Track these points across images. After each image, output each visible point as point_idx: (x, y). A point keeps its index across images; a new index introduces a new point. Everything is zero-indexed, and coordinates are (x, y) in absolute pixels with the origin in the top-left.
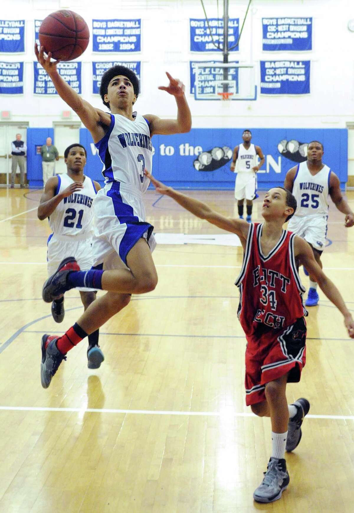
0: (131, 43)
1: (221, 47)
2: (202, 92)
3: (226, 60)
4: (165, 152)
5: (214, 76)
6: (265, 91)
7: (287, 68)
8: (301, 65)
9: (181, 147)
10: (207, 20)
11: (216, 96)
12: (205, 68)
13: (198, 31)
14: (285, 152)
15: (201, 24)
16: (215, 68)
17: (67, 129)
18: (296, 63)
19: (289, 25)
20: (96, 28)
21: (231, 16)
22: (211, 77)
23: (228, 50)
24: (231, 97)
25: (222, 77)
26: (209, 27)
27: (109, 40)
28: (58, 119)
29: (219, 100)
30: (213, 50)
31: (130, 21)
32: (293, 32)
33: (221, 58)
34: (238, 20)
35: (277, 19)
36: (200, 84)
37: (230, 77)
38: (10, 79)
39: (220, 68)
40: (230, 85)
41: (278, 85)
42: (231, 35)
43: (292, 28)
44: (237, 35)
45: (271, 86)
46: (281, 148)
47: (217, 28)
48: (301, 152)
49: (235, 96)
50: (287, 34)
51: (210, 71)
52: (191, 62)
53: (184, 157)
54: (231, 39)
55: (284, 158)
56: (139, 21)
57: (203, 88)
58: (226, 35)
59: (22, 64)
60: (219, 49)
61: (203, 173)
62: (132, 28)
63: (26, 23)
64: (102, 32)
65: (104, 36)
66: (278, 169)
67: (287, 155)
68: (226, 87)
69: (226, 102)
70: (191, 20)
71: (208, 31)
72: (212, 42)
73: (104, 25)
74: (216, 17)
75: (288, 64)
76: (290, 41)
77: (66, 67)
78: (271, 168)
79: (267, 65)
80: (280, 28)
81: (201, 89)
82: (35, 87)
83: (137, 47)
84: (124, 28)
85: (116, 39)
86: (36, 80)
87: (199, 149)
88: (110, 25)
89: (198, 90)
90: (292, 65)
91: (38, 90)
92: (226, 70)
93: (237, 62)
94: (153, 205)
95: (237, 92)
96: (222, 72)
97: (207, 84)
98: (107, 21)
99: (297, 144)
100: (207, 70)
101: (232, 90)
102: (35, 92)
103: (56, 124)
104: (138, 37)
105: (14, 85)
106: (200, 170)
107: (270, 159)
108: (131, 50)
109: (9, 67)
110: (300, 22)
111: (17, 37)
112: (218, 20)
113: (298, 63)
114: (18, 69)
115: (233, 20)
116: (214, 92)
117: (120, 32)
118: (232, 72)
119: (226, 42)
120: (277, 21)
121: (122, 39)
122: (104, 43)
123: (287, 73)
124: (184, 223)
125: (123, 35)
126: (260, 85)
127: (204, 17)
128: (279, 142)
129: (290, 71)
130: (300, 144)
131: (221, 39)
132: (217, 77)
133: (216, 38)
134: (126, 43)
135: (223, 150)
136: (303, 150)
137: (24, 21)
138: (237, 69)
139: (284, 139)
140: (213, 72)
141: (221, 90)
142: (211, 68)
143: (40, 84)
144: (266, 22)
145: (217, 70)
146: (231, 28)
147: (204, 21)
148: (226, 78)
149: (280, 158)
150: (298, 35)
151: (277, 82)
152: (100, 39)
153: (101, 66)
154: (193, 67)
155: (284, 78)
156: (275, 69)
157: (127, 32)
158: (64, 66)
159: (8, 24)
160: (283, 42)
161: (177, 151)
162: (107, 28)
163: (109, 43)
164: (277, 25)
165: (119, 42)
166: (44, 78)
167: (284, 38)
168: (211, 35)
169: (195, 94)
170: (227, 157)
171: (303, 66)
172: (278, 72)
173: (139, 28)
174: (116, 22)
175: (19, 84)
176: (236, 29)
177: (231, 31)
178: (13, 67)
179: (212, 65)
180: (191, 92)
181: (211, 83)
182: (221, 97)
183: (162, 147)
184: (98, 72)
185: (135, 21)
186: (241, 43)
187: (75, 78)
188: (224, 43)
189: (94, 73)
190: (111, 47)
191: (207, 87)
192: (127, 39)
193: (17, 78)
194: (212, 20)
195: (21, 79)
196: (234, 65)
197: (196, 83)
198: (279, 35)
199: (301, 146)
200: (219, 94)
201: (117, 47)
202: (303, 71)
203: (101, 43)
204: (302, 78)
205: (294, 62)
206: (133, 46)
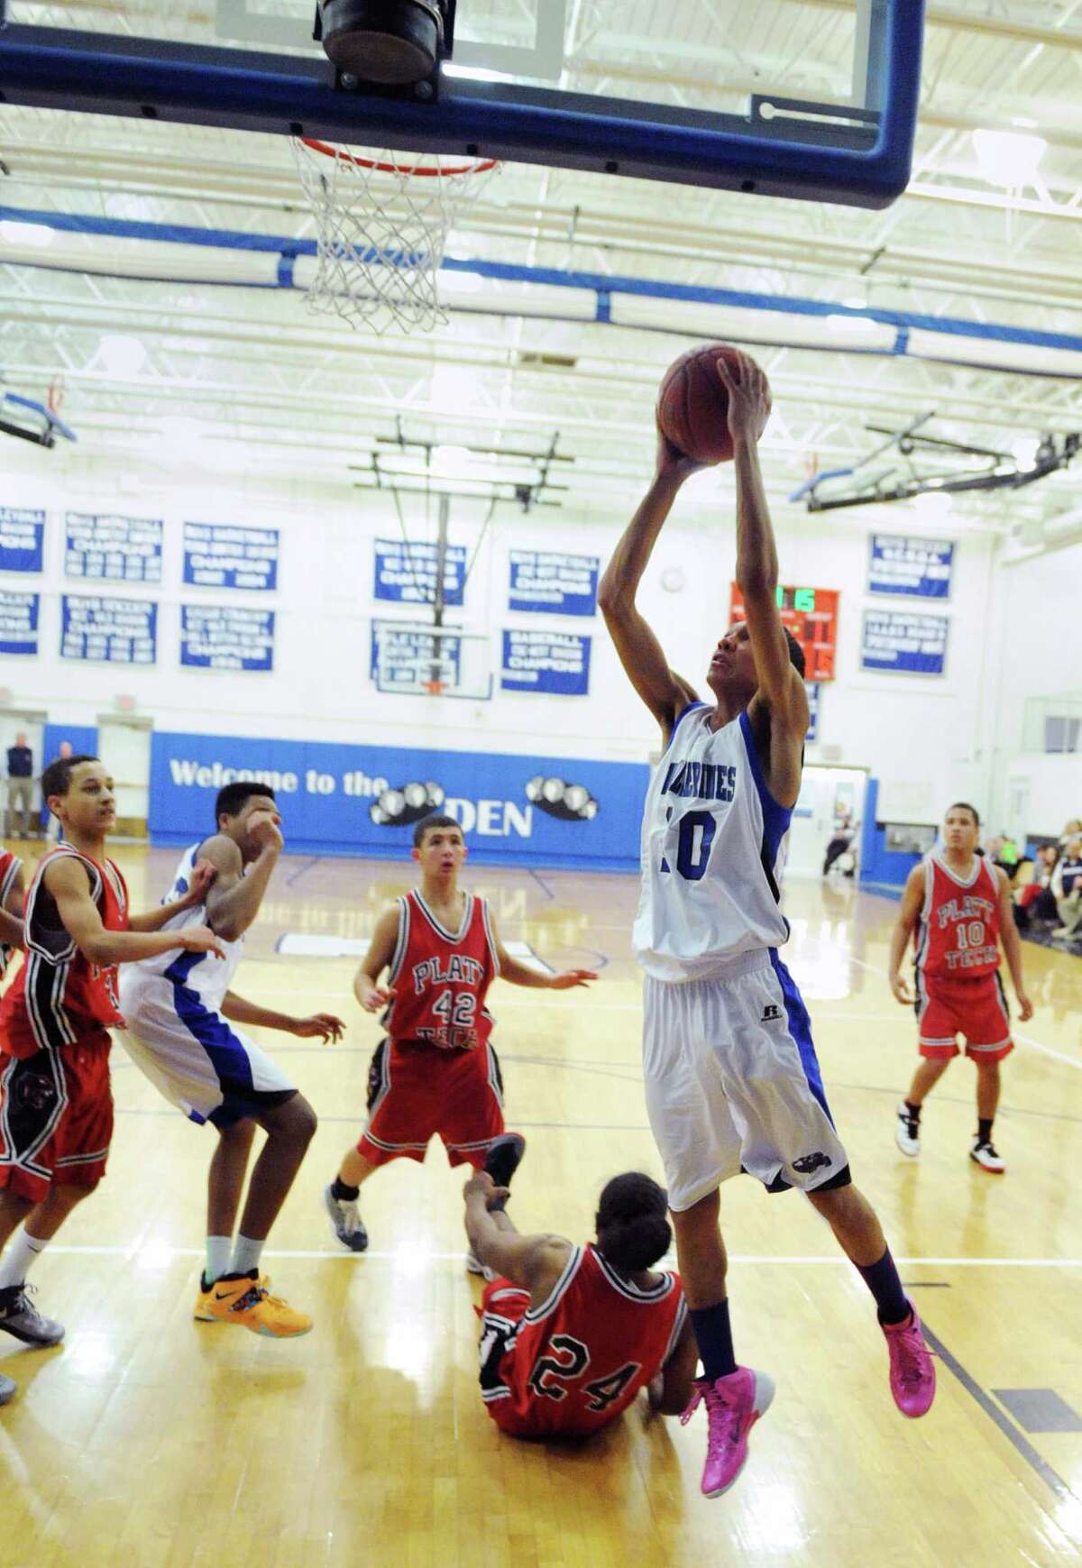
0: (257, 574)
1: (432, 596)
2: (392, 678)
3: (438, 622)
4: (316, 786)
5: (416, 650)
6: (508, 685)
7: (551, 647)
8: (576, 643)
9: (348, 778)
10: (407, 544)
11: (417, 687)
12: (398, 634)
13: (388, 563)
14: (540, 798)
15: (396, 550)
16: (417, 635)
17: (127, 732)
18: (567, 639)
19: (558, 567)
20: (191, 539)
21: (453, 539)
22: (409, 652)
23: (444, 603)
24: (444, 691)
25: (429, 654)
26: (411, 558)
27: (214, 563)
28: (109, 710)
29: (421, 694)
30: (415, 601)
31: (258, 531)
32: (565, 580)
33: (431, 617)
34: (464, 550)
35: (537, 554)
36: (390, 664)
37: (445, 655)
38: (11, 624)
39: (428, 636)
40: (444, 669)
41: (533, 677)
42: (450, 576)
43: (564, 574)
44: (461, 576)
45: (519, 676)
46: (532, 791)
47: (425, 560)
48: (568, 801)
49: (452, 690)
50: (554, 584)
51: (409, 640)
52: (373, 621)
53: (354, 798)
54: (450, 583)
55: (538, 810)
56: (276, 533)
57: (393, 671)
58: (440, 576)
59: (36, 597)
60: (426, 600)
61: (387, 828)
62: (261, 545)
63: (47, 516)
64: (203, 548)
65: (208, 556)
66: (524, 828)
67: (542, 804)
68: (436, 672)
69: (436, 700)
70: (378, 540)
71: (408, 565)
72: (416, 586)
73: (206, 534)
74: (424, 540)
75: (552, 640)
76: (558, 598)
77: (128, 609)
78: (513, 828)
79: (514, 638)
80: (541, 572)
81: (389, 673)
82: (64, 643)
83: (271, 582)
84: (246, 545)
85: (229, 564)
86: (65, 629)
87: (381, 784)
88: (219, 535)
89: (384, 674)
90: (560, 641)
91: (68, 651)
92: (437, 639)
93: (460, 628)
94: (289, 883)
95: (457, 683)
96: (430, 643)
97: (401, 664)
98: (212, 528)
99: (561, 785)
100: (403, 639)
101: (448, 679)
102: (62, 653)
103: (104, 720)
104: (273, 564)
105: (19, 638)
106: (383, 824)
107: (511, 810)
108: (259, 588)
109: (9, 600)
110: (577, 563)
111: (30, 544)
112: (427, 545)
113: (571, 638)
114: (29, 606)
115: (456, 549)
116: (413, 680)
117: (238, 551)
118: (448, 645)
119: (439, 589)
120: (537, 559)
121: (241, 565)
122: (206, 569)
123: (549, 656)
124: (347, 920)
125: (245, 557)
126: (499, 673)
127: (401, 539)
128: (530, 780)
129: (556, 652)
130: (567, 786)
131: (432, 582)
132: (422, 652)
133: (422, 579)
134: (249, 573)
135: (426, 789)
136: (571, 799)
137: (43, 514)
138: (458, 640)
139: (538, 775)
140: (414, 641)
141: (427, 678)
142: (410, 634)
143: (74, 639)
144: (517, 559)
145: (422, 639)
146: (451, 562)
147: (401, 544)
148: (436, 653)
149: (529, 810)
150: (573, 589)
151: (531, 670)
152: (197, 562)
153: (198, 613)
154: (376, 628)
155: (544, 664)
156: (529, 646)
157: (252, 552)
158: (124, 607)
159: (11, 515)
160: (545, 597)
161: (339, 783)
162: (211, 541)
163: (216, 570)
164: (536, 566)
165: (236, 571)
166: (81, 629)
167: (548, 591)
168: (413, 572)
169: (377, 680)
170: (433, 801)
171: (581, 645)
172: (533, 651)
173: (276, 545)
174: (230, 531)
175: (30, 637)
176: (461, 567)
177: (451, 569)
178: (19, 600)
179: (412, 628)
180: (372, 677)
181: (409, 664)
182: (425, 690)
183: (311, 776)
184: (190, 625)
185: (268, 532)
186: (470, 592)
187: (145, 633)
188: (436, 591)
189: (184, 626)
190: (219, 578)
191: (401, 669)
192: (250, 566)
193: (26, 625)
194: (416, 544)
195: (34, 626)
196: (454, 632)
197: (381, 660)
198: (539, 584)
199: (570, 790)
200: (423, 684)
201: (230, 579)
202: (579, 655)
203: (200, 569)
204: (576, 668)
205: (564, 636)
206: (262, 581)
